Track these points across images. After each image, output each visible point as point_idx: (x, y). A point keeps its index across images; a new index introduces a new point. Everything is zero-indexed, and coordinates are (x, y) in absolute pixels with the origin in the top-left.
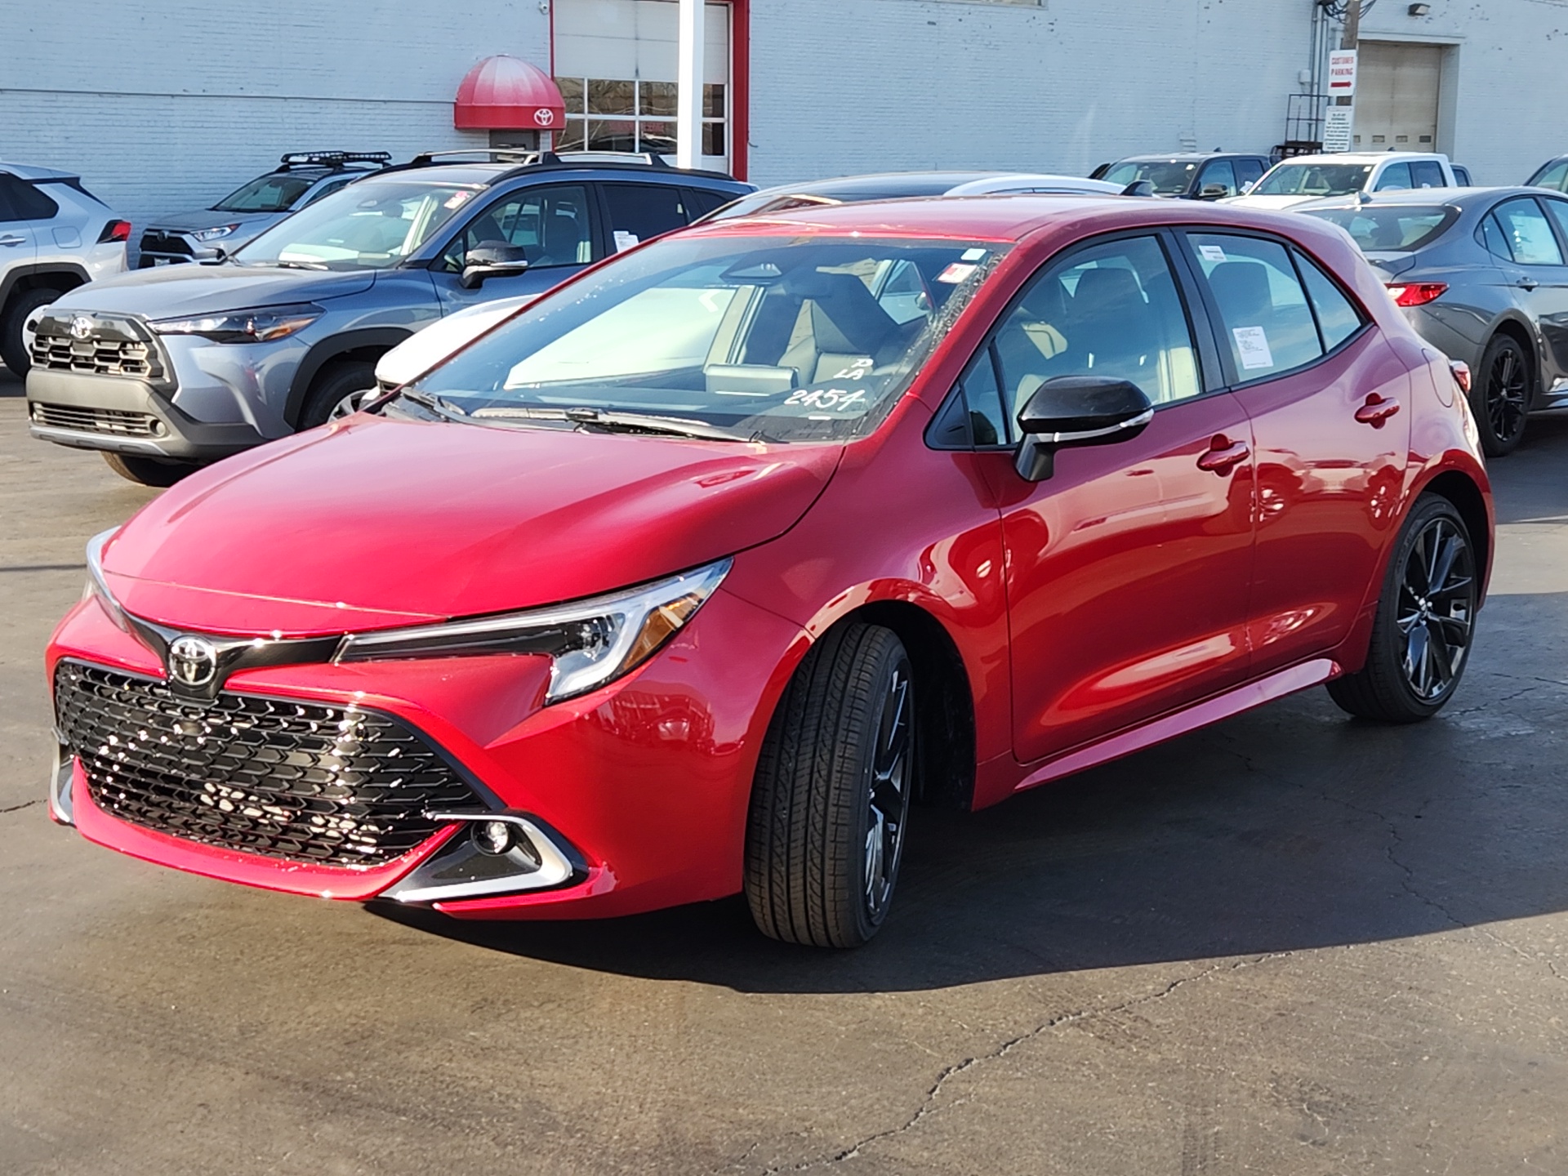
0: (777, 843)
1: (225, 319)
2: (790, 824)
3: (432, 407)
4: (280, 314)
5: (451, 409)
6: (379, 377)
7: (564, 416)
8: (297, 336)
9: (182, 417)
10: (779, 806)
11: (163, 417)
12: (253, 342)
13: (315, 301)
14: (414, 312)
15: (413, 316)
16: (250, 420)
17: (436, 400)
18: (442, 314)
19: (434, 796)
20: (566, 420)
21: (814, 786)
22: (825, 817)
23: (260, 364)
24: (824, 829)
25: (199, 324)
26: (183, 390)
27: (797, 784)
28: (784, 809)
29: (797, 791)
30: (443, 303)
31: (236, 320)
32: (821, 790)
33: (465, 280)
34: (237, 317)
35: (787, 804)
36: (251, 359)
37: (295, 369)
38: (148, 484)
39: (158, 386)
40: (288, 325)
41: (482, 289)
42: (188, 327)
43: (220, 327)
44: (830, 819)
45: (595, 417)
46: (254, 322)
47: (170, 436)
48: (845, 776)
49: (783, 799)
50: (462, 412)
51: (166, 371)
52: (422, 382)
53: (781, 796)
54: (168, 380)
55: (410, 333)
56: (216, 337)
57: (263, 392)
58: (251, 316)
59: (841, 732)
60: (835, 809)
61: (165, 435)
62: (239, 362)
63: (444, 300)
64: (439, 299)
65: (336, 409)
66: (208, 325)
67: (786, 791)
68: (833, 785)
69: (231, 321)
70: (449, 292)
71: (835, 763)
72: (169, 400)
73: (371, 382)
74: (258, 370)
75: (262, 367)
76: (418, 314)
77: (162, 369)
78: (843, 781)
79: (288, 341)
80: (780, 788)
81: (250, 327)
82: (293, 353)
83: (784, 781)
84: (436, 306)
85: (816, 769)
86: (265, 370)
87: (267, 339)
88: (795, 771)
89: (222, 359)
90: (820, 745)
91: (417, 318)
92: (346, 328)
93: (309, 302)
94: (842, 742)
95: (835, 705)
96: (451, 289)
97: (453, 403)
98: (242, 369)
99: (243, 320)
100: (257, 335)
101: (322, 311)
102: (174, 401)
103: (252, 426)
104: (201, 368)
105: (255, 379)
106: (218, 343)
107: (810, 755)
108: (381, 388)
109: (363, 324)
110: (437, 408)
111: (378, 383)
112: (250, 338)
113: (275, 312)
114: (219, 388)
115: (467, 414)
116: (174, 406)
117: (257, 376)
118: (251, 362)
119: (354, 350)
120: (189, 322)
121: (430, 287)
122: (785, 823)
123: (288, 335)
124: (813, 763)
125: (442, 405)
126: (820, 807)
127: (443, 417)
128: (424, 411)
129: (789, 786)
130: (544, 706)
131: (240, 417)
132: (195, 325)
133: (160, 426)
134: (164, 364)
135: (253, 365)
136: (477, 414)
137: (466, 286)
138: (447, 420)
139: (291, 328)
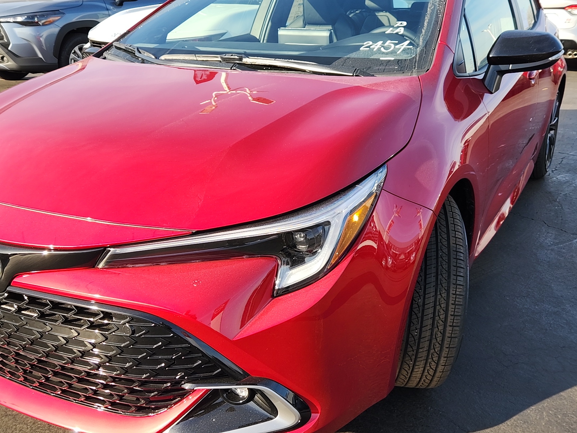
0: (410, 349)
1: (26, 17)
2: (420, 338)
3: (135, 54)
4: (47, 15)
5: (145, 55)
6: (90, 39)
7: (219, 59)
8: (55, 23)
9: (13, 55)
10: (413, 328)
11: (6, 55)
12: (38, 26)
13: (60, 10)
14: (98, 15)
15: (98, 16)
16: (40, 56)
17: (136, 50)
18: (109, 15)
19: (192, 374)
20: (220, 61)
21: (437, 314)
22: (443, 334)
23: (42, 34)
24: (443, 340)
25: (16, 19)
26: (13, 44)
27: (425, 314)
28: (416, 329)
29: (425, 318)
30: (109, 11)
31: (30, 17)
32: (441, 317)
33: (116, 2)
34: (30, 16)
35: (419, 327)
36: (38, 32)
37: (56, 35)
38: (6, 79)
39: (2, 43)
40: (51, 19)
41: (123, 6)
42: (11, 20)
43: (24, 20)
44: (448, 335)
45: (241, 59)
46: (37, 18)
47: (9, 62)
48: (457, 307)
49: (416, 323)
50: (153, 57)
51: (5, 37)
52: (124, 39)
53: (414, 321)
54: (6, 41)
55: (99, 23)
56: (22, 24)
57: (44, 45)
58: (36, 16)
59: (452, 277)
60: (451, 328)
61: (7, 62)
62: (34, 34)
63: (110, 10)
64: (108, 10)
65: (73, 51)
66: (20, 19)
67: (418, 318)
68: (450, 313)
69: (28, 17)
70: (112, 7)
71: (451, 299)
72: (7, 49)
73: (86, 41)
74: (41, 37)
75: (43, 35)
76: (100, 16)
77: (3, 36)
78: (456, 310)
79: (52, 25)
80: (414, 317)
81: (36, 20)
82: (55, 30)
83: (417, 312)
84: (106, 12)
85: (438, 303)
86: (44, 36)
87: (44, 25)
88: (424, 304)
89: (27, 32)
90: (440, 286)
91: (100, 17)
92: (74, 20)
93: (59, 10)
94: (454, 284)
95: (445, 258)
96: (112, 6)
97: (147, 51)
98: (35, 36)
99: (33, 17)
100: (39, 23)
101: (64, 14)
102: (9, 48)
103: (41, 58)
104: (19, 36)
105: (41, 40)
106: (24, 26)
107: (433, 294)
108: (91, 43)
109: (81, 19)
110: (137, 54)
111: (90, 41)
112: (36, 24)
113: (46, 14)
114: (26, 44)
115: (156, 58)
116: (10, 51)
117: (41, 39)
118: (38, 34)
119: (77, 29)
120: (12, 18)
121: (104, 5)
122: (416, 338)
123: (51, 23)
124: (436, 299)
125: (140, 53)
126: (441, 328)
127: (140, 59)
128: (129, 56)
129: (420, 315)
130: (273, 297)
131: (36, 55)
132: (14, 19)
133: (5, 58)
134: (4, 35)
135: (39, 35)
136: (163, 57)
137: (117, 5)
138: (143, 61)
139: (52, 20)
